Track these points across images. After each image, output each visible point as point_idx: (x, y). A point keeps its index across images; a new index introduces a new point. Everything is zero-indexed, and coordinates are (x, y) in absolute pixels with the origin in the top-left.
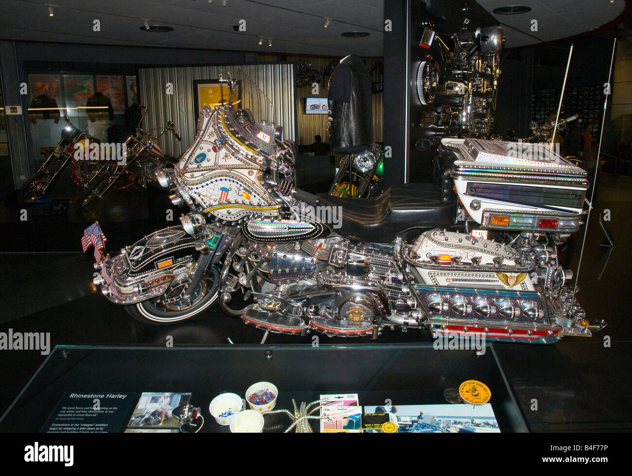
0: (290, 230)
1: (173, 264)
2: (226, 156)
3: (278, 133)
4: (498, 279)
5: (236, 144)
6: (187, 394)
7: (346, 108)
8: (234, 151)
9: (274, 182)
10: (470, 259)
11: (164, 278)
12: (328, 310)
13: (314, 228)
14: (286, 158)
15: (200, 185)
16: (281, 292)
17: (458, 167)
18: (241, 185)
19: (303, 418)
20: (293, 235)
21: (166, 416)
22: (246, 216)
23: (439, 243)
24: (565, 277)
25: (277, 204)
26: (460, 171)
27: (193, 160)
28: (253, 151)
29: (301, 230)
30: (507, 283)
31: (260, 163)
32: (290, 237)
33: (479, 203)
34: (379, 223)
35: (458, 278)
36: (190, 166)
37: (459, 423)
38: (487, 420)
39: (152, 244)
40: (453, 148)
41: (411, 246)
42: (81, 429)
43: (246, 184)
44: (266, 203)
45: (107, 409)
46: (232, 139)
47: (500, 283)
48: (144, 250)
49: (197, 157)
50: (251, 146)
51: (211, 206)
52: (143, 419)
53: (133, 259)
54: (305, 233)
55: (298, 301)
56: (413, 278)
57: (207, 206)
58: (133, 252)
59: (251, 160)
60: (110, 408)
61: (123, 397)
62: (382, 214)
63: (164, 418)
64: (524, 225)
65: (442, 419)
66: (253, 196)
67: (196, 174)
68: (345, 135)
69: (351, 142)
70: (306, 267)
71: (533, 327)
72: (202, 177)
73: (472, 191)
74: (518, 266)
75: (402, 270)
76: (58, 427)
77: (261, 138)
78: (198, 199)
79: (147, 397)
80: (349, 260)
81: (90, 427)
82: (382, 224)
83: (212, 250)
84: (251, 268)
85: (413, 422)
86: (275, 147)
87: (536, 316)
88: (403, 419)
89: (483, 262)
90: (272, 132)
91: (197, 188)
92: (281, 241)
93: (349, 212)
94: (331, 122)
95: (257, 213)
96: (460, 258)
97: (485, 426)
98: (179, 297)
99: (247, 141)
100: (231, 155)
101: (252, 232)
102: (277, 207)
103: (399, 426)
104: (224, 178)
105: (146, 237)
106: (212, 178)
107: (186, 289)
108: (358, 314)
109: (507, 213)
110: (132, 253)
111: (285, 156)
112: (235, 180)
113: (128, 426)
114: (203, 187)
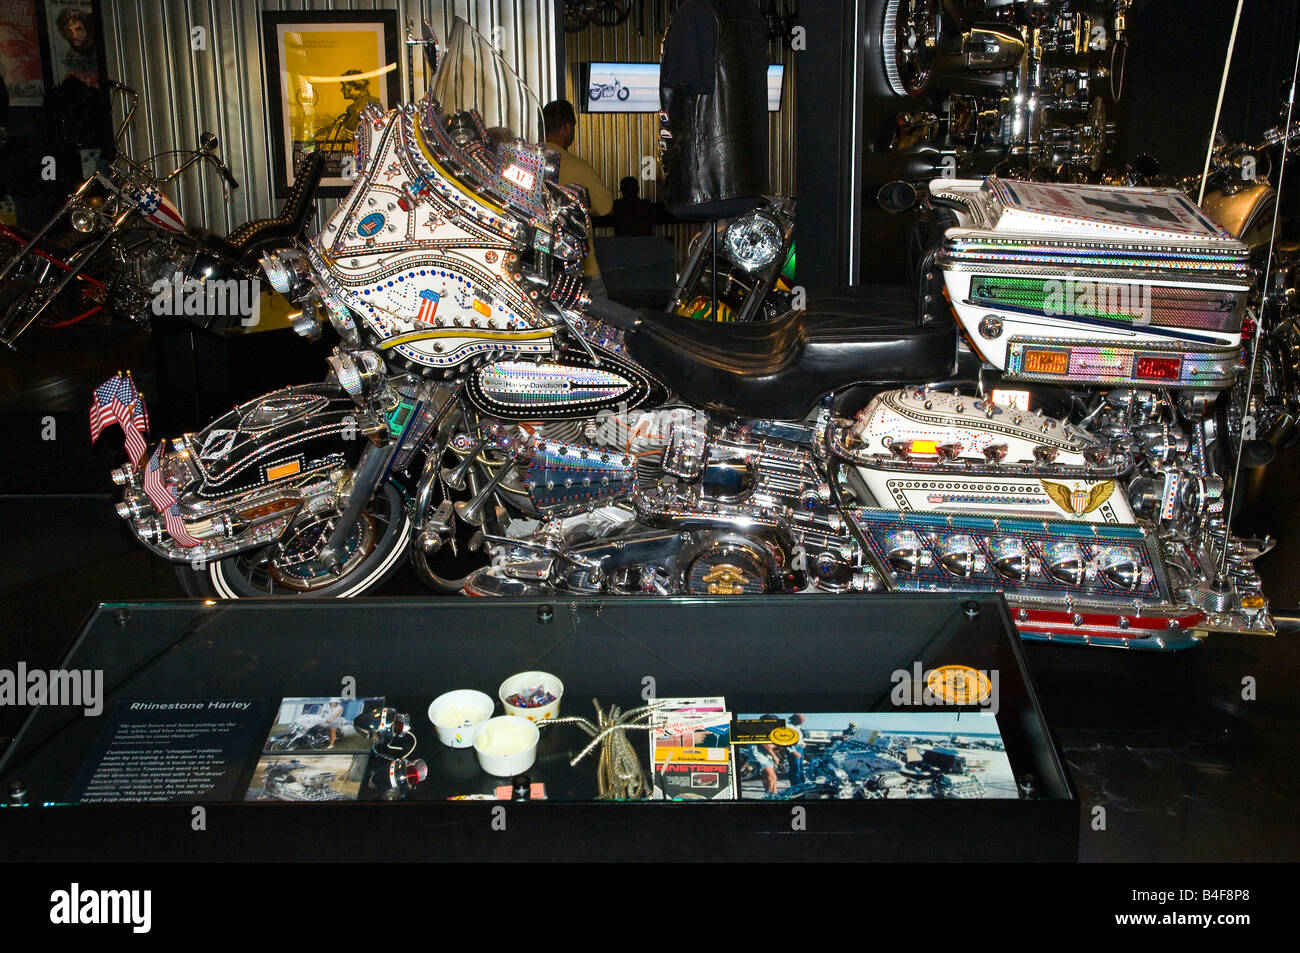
0: (574, 390)
1: (302, 472)
2: (433, 219)
3: (550, 169)
4: (1047, 497)
5: (456, 192)
6: (376, 698)
7: (704, 107)
8: (450, 209)
9: (540, 278)
10: (981, 450)
11: (280, 505)
12: (660, 578)
13: (630, 385)
14: (570, 224)
15: (375, 286)
16: (553, 536)
17: (952, 242)
18: (469, 285)
19: (617, 727)
20: (583, 401)
21: (339, 733)
22: (477, 356)
23: (910, 415)
24: (1205, 492)
25: (550, 326)
26: (955, 250)
27: (353, 228)
28: (494, 207)
29: (601, 390)
30: (1070, 508)
31: (512, 234)
32: (576, 406)
33: (997, 321)
34: (777, 373)
35: (956, 494)
36: (348, 243)
37: (925, 742)
38: (984, 739)
39: (253, 424)
40: (954, 201)
41: (849, 423)
42: (167, 757)
43: (480, 282)
44: (527, 324)
45: (214, 726)
46: (444, 182)
47: (1053, 507)
48: (234, 437)
49: (361, 224)
50: (489, 197)
51: (396, 333)
52: (292, 740)
53: (209, 458)
54: (608, 397)
55: (592, 556)
56: (854, 495)
57: (387, 334)
58: (208, 442)
59: (490, 228)
60: (220, 725)
61: (243, 706)
62: (786, 353)
63: (334, 738)
64: (1104, 371)
65: (892, 736)
66: (497, 308)
67: (363, 261)
68: (701, 174)
69: (715, 189)
70: (610, 476)
71: (1132, 610)
72: (378, 266)
73: (983, 296)
74: (1093, 467)
75: (829, 477)
76: (122, 756)
77: (513, 179)
78: (369, 318)
79: (294, 706)
80: (710, 459)
81: (188, 754)
82: (784, 373)
83: (394, 439)
84: (482, 481)
85: (834, 739)
86: (544, 200)
87: (1135, 580)
88: (813, 734)
89: (1011, 458)
90: (538, 166)
91: (367, 292)
92: (554, 415)
93: (709, 350)
94: (668, 141)
95: (505, 347)
96: (958, 446)
97: (976, 748)
98: (312, 553)
99: (480, 185)
100: (443, 218)
101: (489, 393)
102: (551, 330)
103: (805, 745)
104: (430, 268)
105: (238, 409)
106: (400, 270)
107: (329, 533)
108: (728, 582)
109: (1064, 344)
110: (205, 446)
111: (567, 218)
112: (456, 274)
113: (264, 751)
114: (380, 289)
